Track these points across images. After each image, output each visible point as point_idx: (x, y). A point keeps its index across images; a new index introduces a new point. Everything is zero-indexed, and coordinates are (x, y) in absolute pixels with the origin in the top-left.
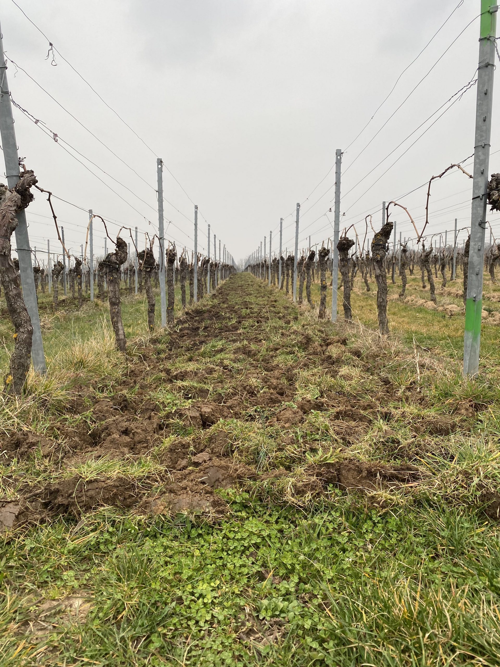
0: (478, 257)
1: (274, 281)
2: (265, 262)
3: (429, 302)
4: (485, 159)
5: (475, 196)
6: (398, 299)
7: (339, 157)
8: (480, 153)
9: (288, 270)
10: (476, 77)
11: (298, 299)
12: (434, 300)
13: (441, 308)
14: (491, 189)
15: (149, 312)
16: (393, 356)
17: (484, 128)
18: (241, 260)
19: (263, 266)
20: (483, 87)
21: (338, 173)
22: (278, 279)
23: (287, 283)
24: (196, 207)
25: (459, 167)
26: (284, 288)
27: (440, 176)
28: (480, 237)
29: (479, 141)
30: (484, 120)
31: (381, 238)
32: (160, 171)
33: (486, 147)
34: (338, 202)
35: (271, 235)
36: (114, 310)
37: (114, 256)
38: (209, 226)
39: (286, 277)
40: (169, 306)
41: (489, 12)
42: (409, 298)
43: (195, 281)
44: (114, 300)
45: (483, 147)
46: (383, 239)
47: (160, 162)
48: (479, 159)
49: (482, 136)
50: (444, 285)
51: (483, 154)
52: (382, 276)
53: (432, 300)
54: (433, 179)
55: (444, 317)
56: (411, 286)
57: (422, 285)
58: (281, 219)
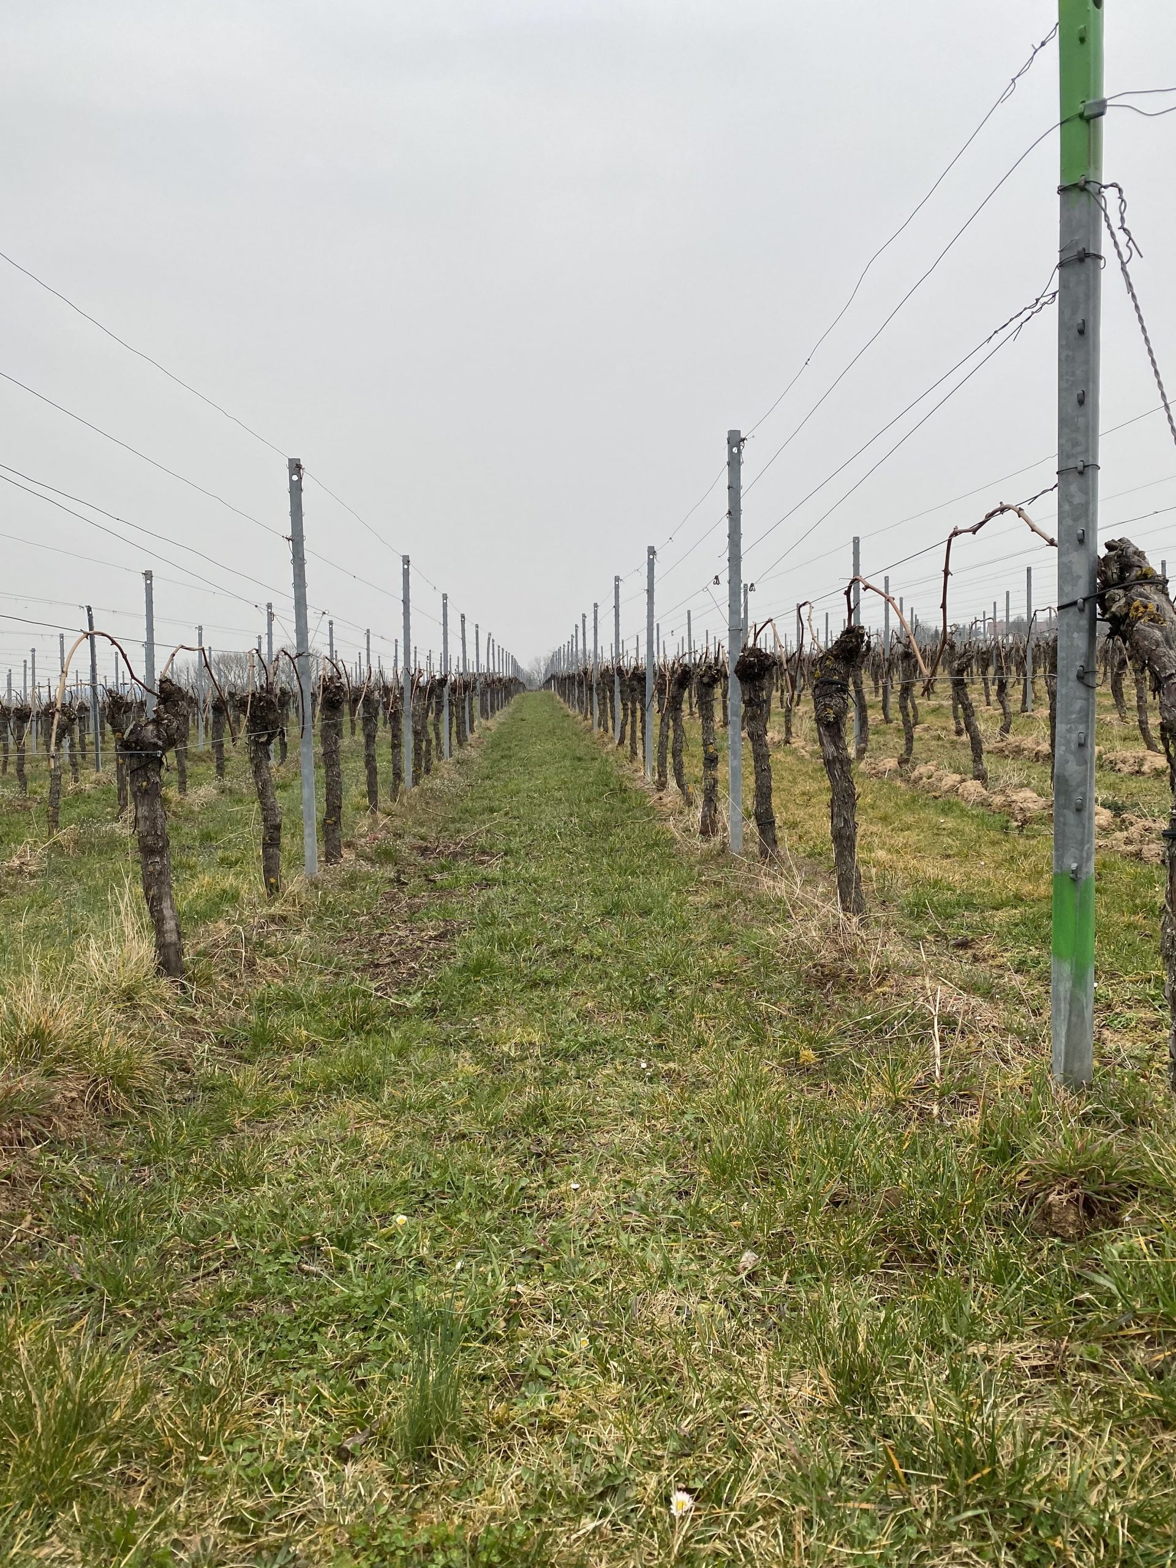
0: (1079, 764)
1: (606, 722)
2: (585, 673)
3: (969, 783)
4: (1087, 503)
5: (1066, 601)
6: (896, 771)
7: (735, 450)
8: (1073, 488)
9: (633, 703)
10: (1055, 286)
11: (657, 777)
12: (981, 777)
13: (998, 800)
14: (1107, 584)
15: (266, 846)
16: (873, 980)
17: (1081, 420)
18: (537, 661)
19: (581, 684)
20: (1074, 312)
21: (734, 489)
22: (613, 718)
23: (633, 732)
24: (406, 561)
25: (1020, 513)
26: (627, 742)
27: (974, 531)
28: (1081, 708)
29: (1068, 457)
30: (1081, 402)
31: (836, 666)
32: (296, 490)
33: (1090, 471)
34: (735, 560)
35: (596, 612)
36: (151, 868)
37: (150, 727)
38: (445, 597)
39: (630, 718)
40: (329, 814)
41: (1081, 116)
42: (922, 769)
43: (408, 738)
44: (150, 840)
45: (1081, 473)
46: (841, 667)
47: (296, 467)
48: (1070, 503)
49: (1075, 444)
50: (1006, 729)
51: (1080, 490)
52: (841, 762)
53: (976, 778)
54: (955, 533)
55: (1005, 829)
56: (927, 730)
57: (954, 728)
58: (617, 579)
